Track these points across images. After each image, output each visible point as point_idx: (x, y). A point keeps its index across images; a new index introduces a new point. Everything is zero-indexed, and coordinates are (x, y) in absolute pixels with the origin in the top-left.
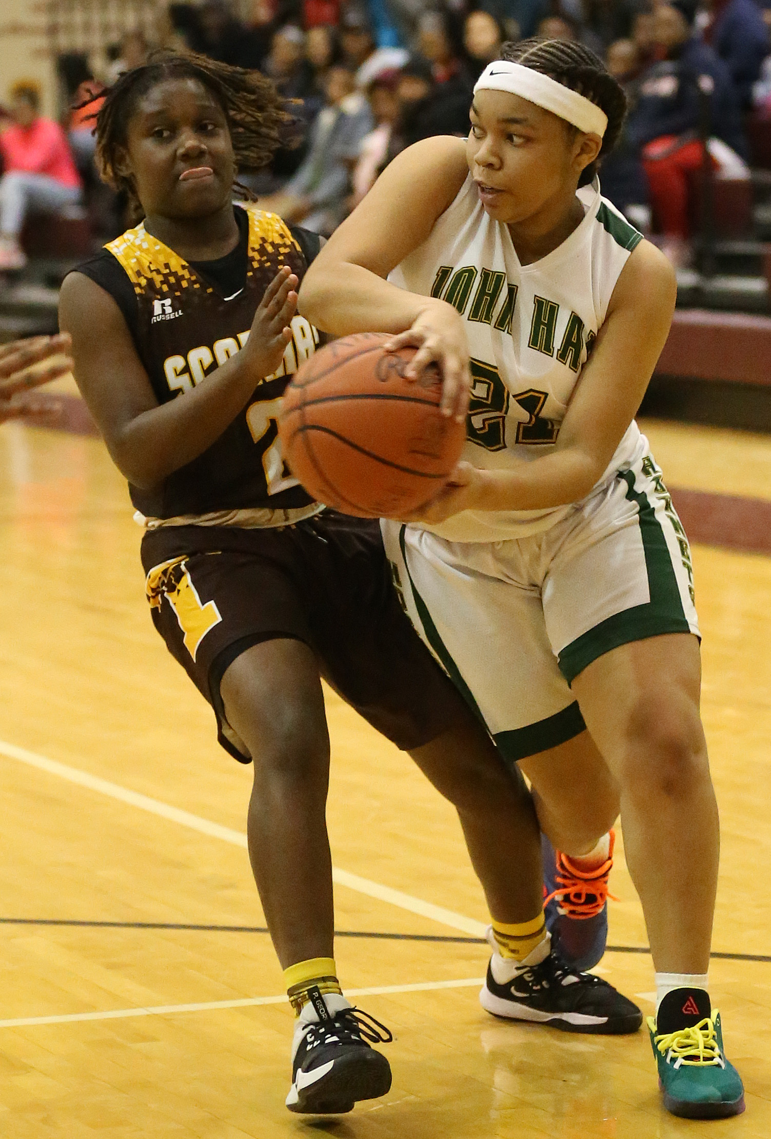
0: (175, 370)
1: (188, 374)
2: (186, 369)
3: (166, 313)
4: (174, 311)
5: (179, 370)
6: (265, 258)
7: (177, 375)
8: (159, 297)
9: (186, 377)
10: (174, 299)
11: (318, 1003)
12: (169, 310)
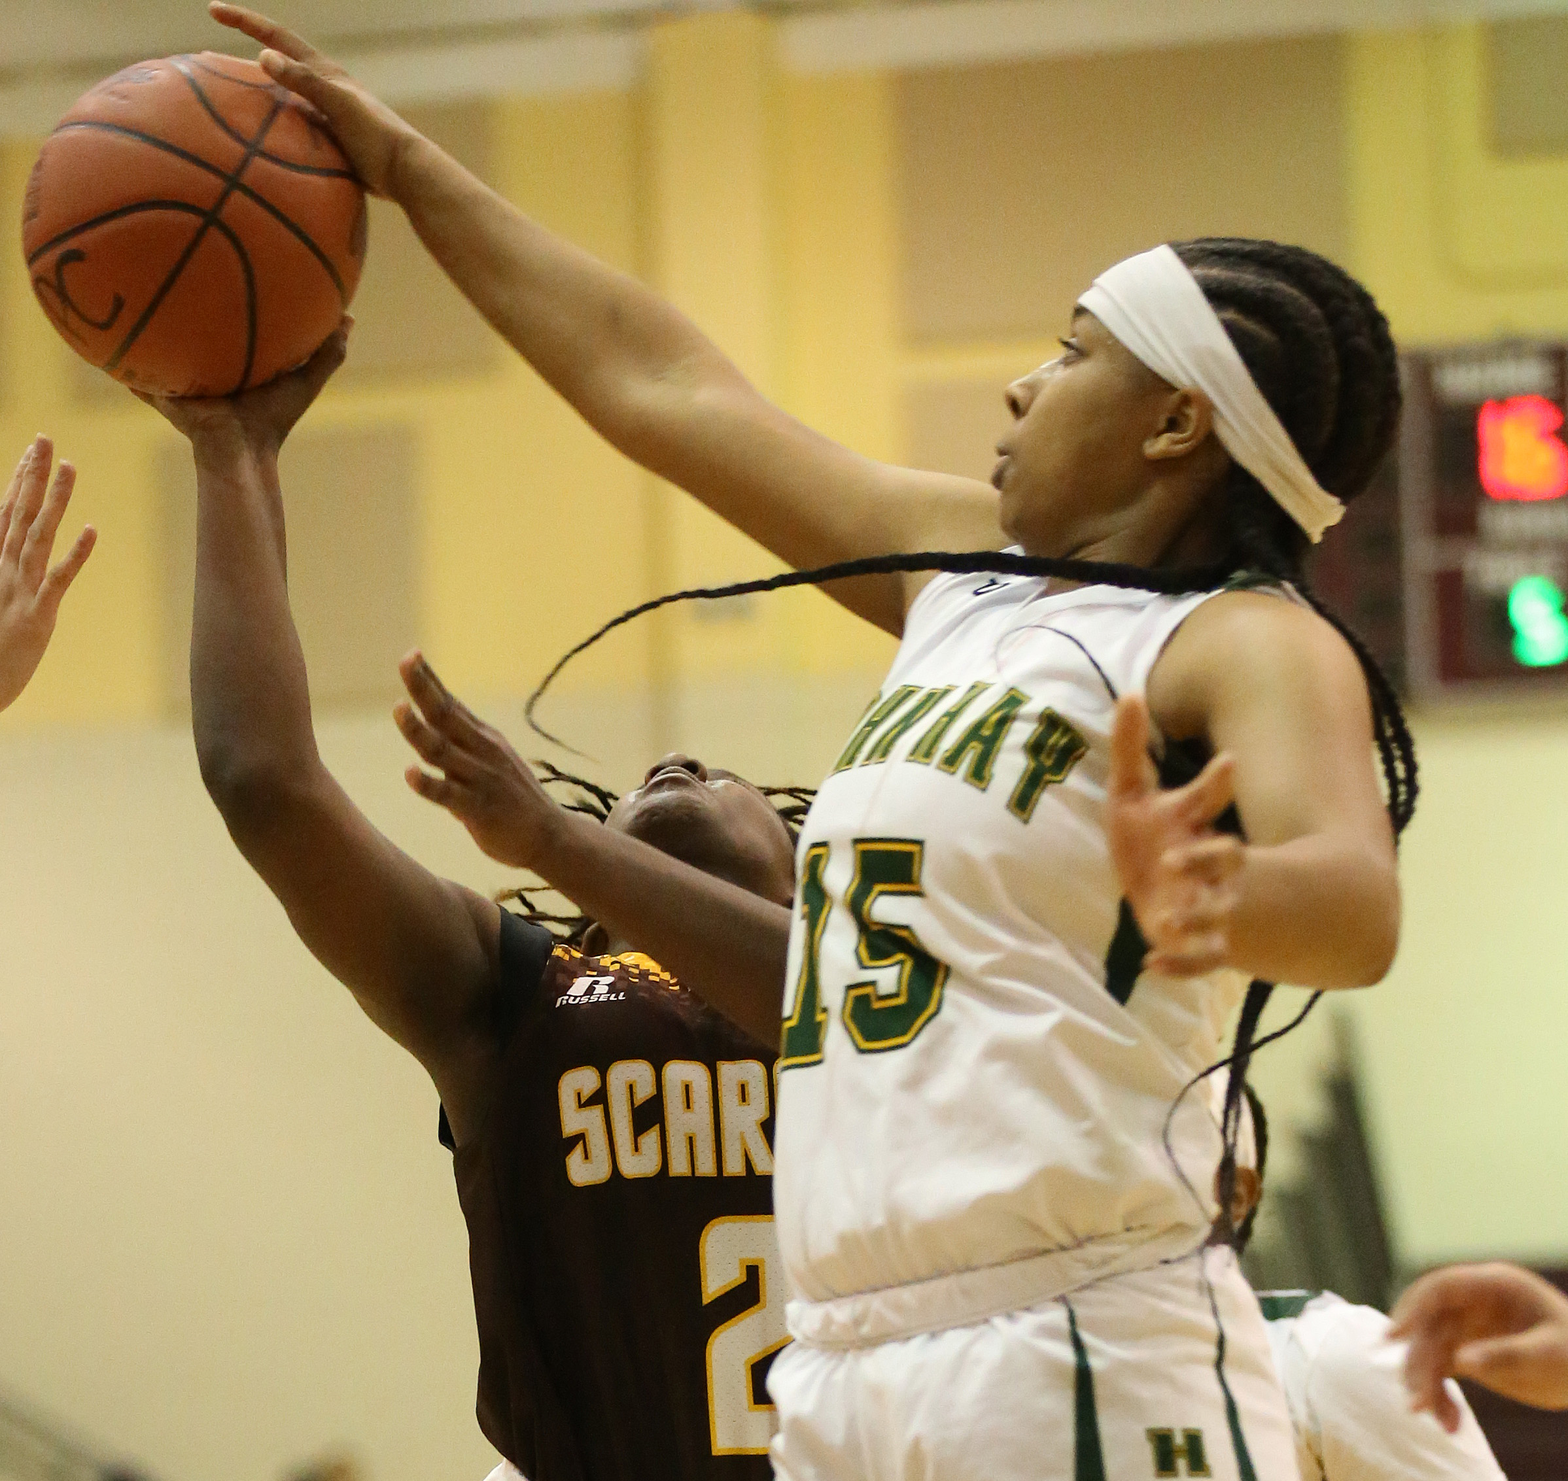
0: (579, 1094)
1: (601, 1106)
2: (600, 1098)
4: (610, 992)
7: (581, 1106)
9: (597, 1111)
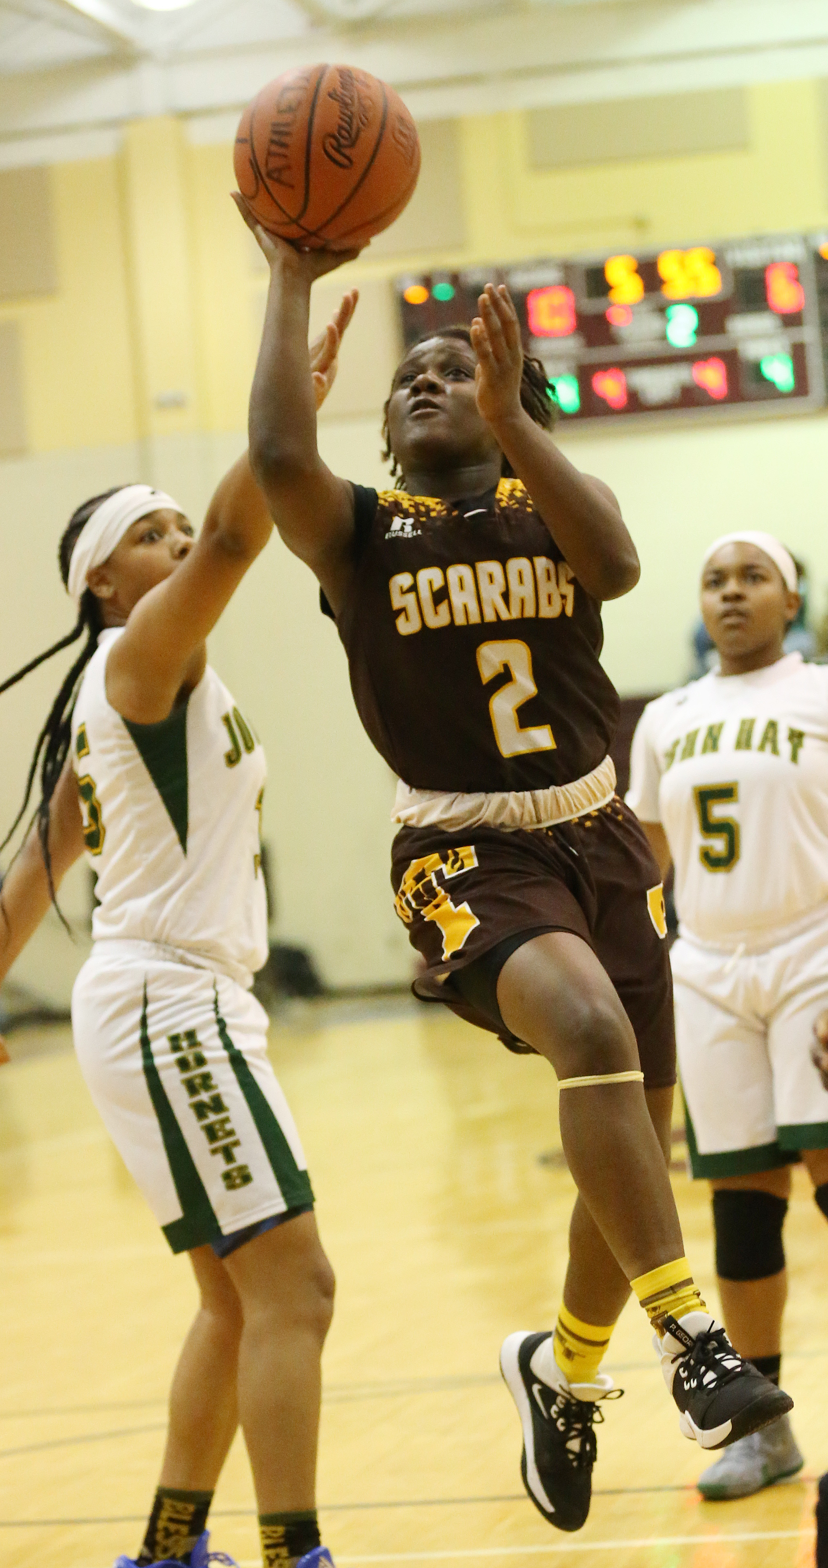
0: (401, 587)
1: (414, 593)
3: (405, 531)
4: (413, 530)
5: (405, 588)
6: (514, 501)
7: (403, 593)
8: (402, 516)
10: (417, 521)
11: (678, 1333)
12: (408, 529)
